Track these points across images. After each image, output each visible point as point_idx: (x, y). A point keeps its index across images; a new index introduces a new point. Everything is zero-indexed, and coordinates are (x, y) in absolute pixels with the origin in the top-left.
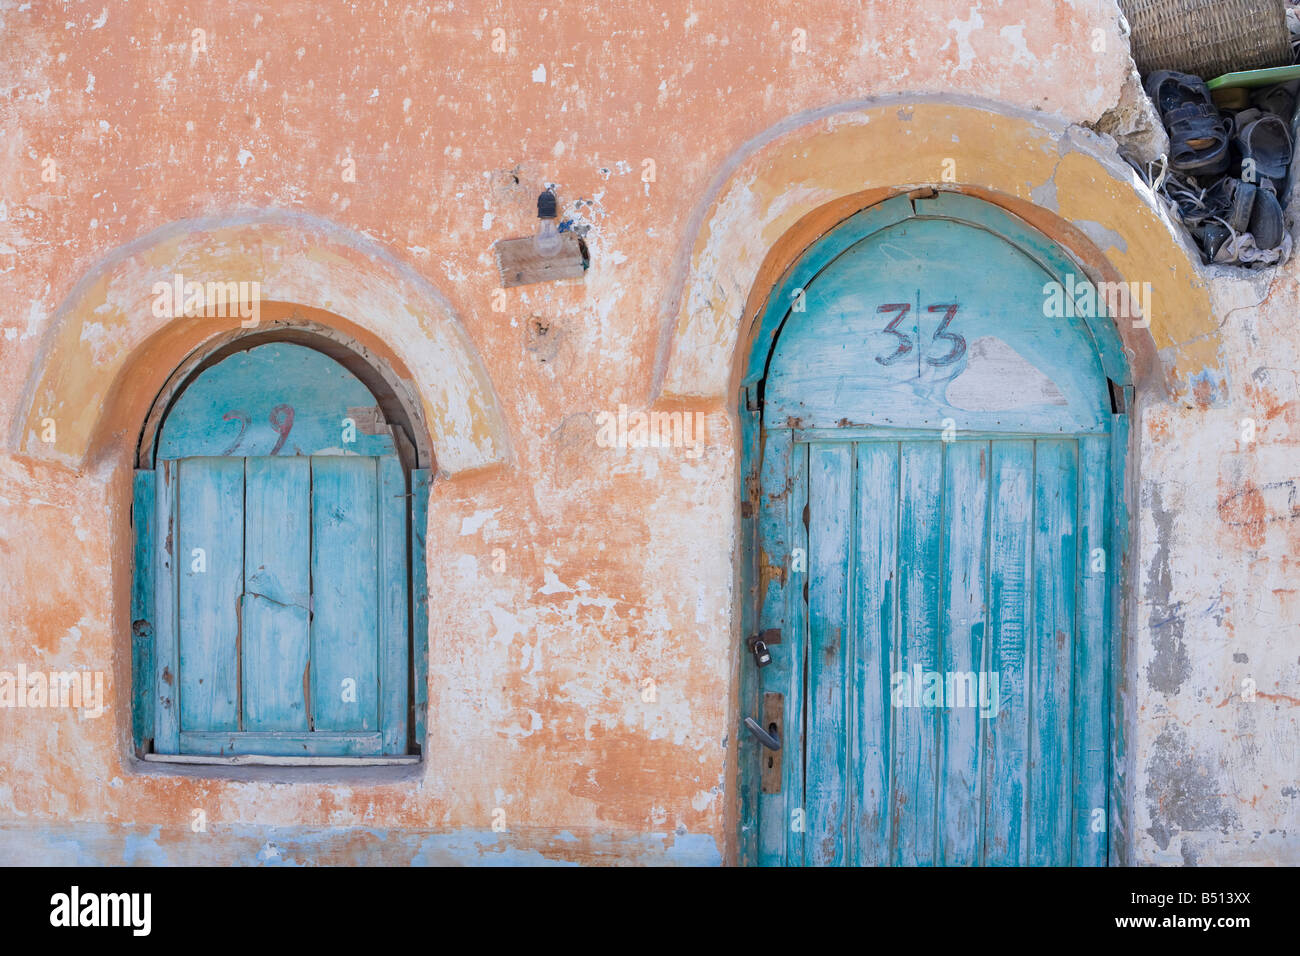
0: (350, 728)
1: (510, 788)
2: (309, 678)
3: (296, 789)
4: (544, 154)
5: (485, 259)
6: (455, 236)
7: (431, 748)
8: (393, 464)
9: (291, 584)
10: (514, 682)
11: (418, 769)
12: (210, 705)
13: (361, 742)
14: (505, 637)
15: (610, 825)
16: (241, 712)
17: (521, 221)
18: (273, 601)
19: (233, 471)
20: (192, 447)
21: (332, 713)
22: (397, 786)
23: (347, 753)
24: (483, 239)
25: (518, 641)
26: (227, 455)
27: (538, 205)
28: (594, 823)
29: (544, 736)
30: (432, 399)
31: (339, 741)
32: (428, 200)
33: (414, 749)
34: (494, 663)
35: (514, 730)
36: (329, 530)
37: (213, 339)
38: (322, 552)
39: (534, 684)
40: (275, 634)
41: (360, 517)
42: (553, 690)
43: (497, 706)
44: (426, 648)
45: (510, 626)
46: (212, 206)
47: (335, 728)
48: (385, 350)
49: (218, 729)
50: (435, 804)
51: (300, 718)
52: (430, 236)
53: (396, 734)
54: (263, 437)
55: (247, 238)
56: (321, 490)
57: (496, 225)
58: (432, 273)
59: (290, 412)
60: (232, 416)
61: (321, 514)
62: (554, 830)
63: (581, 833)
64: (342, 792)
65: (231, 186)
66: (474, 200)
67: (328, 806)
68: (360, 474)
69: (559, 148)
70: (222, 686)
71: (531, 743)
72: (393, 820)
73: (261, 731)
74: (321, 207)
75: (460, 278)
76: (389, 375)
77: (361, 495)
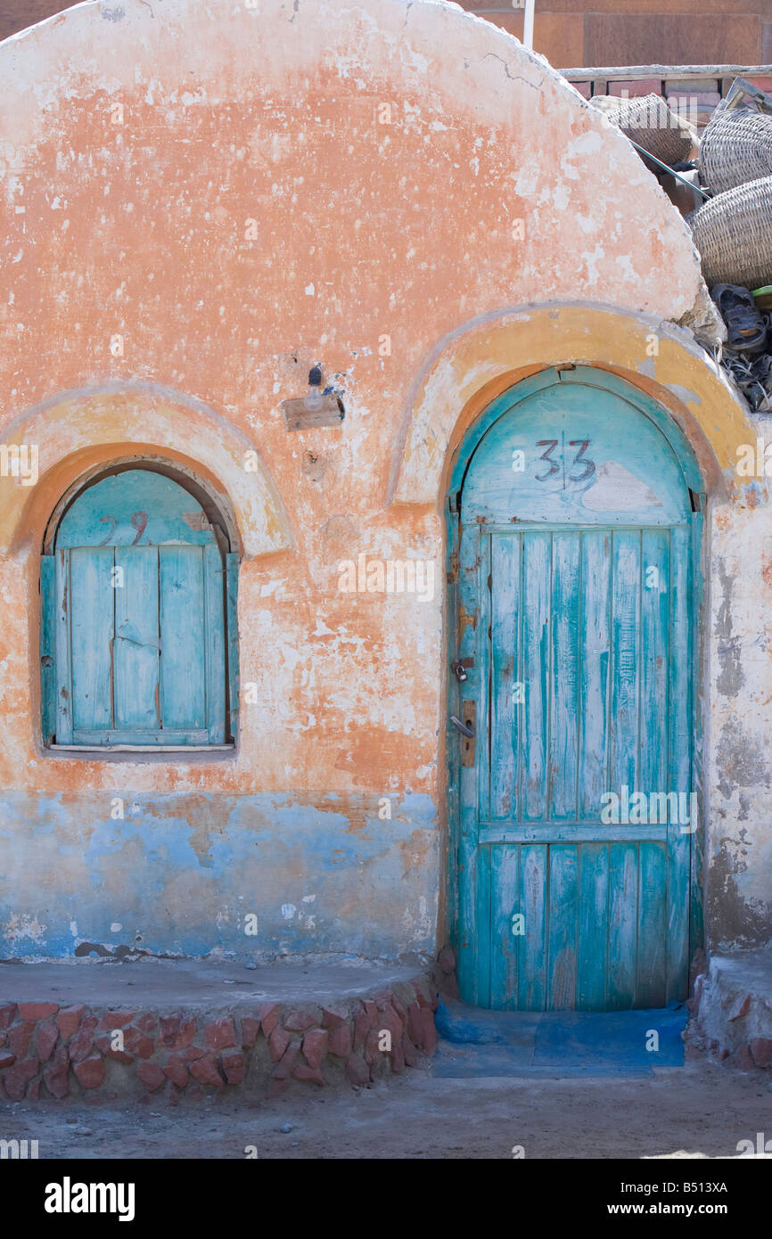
0: (186, 726)
1: (295, 765)
2: (159, 694)
3: (152, 767)
4: (313, 343)
5: (274, 413)
6: (255, 398)
7: (242, 739)
8: (213, 550)
9: (146, 631)
10: (297, 694)
11: (233, 753)
12: (93, 712)
13: (194, 735)
14: (290, 665)
15: (361, 788)
16: (114, 717)
17: (297, 387)
18: (134, 642)
19: (107, 556)
20: (80, 540)
21: (175, 716)
22: (220, 764)
23: (185, 744)
24: (273, 400)
25: (299, 667)
26: (103, 545)
27: (310, 376)
28: (351, 787)
29: (317, 730)
30: (241, 506)
31: (179, 735)
32: (236, 374)
33: (230, 740)
34: (284, 683)
35: (297, 726)
36: (171, 595)
37: (92, 467)
38: (167, 610)
39: (310, 696)
40: (136, 665)
41: (193, 586)
42: (323, 699)
43: (286, 710)
44: (238, 673)
45: (293, 658)
46: (92, 379)
47: (176, 727)
48: (209, 474)
49: (99, 728)
50: (244, 776)
51: (153, 720)
52: (238, 398)
53: (217, 730)
54: (127, 533)
55: (116, 400)
56: (166, 569)
57: (282, 390)
58: (240, 423)
59: (144, 516)
60: (106, 519)
61: (166, 584)
62: (324, 792)
63: (343, 794)
64: (183, 769)
65: (105, 366)
66: (267, 373)
67: (173, 777)
68: (191, 557)
69: (324, 339)
70: (101, 699)
71: (308, 735)
72: (217, 787)
73: (127, 729)
74: (166, 379)
75: (259, 426)
76: (211, 491)
77: (192, 572)
